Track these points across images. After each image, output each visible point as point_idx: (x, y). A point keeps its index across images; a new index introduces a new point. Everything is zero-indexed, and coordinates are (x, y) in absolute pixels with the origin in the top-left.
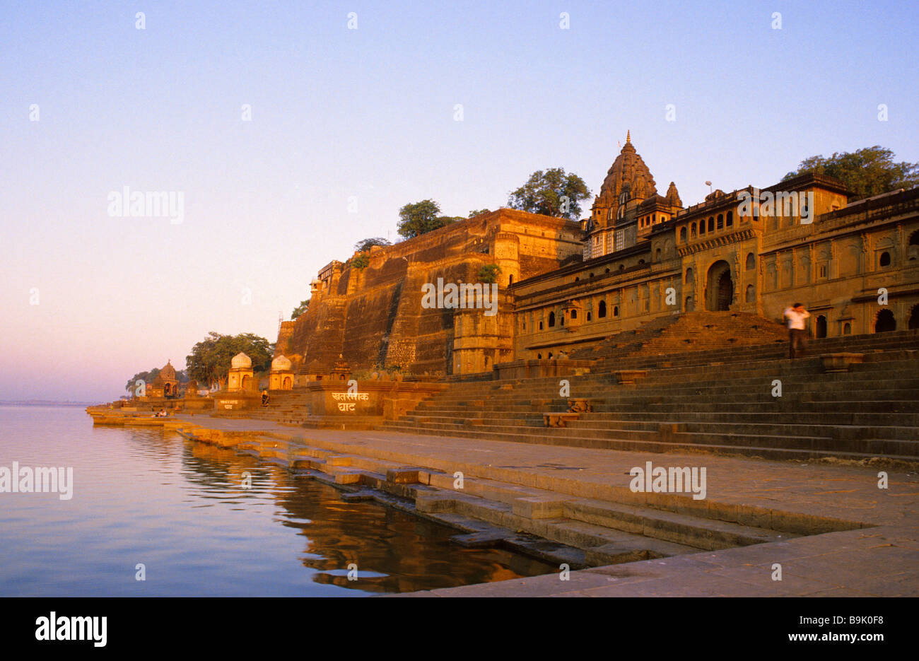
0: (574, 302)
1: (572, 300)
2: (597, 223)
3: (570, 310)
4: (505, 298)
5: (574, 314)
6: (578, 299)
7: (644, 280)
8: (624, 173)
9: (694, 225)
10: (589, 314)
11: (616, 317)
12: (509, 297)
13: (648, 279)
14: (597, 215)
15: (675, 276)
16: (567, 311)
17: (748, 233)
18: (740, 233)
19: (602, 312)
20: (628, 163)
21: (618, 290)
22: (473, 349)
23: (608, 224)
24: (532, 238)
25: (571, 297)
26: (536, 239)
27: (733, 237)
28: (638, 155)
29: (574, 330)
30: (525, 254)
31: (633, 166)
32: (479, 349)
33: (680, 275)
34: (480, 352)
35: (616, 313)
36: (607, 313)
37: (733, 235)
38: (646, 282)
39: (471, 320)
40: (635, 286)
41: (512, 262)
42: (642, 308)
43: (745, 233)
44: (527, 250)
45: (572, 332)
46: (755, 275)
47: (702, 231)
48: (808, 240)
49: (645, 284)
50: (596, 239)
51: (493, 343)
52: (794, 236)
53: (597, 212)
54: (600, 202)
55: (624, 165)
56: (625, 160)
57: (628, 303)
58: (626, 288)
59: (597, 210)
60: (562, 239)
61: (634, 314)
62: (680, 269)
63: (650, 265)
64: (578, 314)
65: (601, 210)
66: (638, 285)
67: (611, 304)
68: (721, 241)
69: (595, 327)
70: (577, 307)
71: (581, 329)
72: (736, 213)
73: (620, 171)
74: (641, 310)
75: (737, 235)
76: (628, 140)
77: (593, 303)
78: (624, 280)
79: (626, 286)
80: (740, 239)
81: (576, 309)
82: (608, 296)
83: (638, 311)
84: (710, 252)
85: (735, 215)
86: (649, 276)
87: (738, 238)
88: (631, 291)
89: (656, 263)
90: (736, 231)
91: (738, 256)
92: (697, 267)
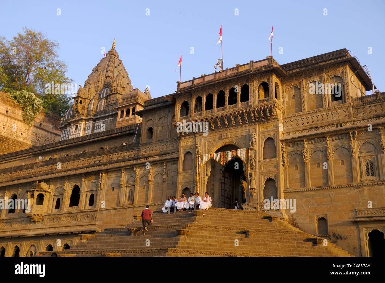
0: (44, 185)
1: (40, 181)
2: (77, 112)
3: (36, 193)
5: (40, 199)
6: (47, 181)
7: (130, 163)
8: (107, 72)
9: (199, 100)
10: (58, 200)
11: (90, 207)
13: (135, 162)
14: (79, 104)
15: (169, 161)
16: (32, 196)
17: (268, 112)
18: (258, 112)
19: (75, 200)
20: (111, 63)
21: (97, 173)
23: (88, 114)
24: (13, 121)
25: (40, 178)
26: (16, 122)
27: (249, 116)
28: (121, 61)
29: (36, 219)
31: (116, 67)
33: (176, 160)
35: (92, 202)
36: (80, 202)
37: (248, 113)
38: (133, 165)
40: (118, 170)
42: (124, 199)
43: (265, 111)
44: (5, 131)
45: (34, 222)
46: (277, 166)
47: (209, 106)
48: (345, 126)
49: (130, 168)
50: (75, 127)
52: (325, 121)
53: (79, 101)
54: (83, 93)
55: (108, 66)
56: (109, 61)
57: (107, 191)
58: (107, 171)
59: (80, 99)
60: (42, 127)
61: (114, 206)
62: (178, 151)
63: (138, 146)
64: (46, 200)
65: (83, 100)
66: (123, 169)
67: (87, 191)
68: (233, 119)
69: (63, 219)
70: (45, 191)
71: (46, 220)
72: (254, 87)
73: (104, 70)
74: (122, 202)
75: (254, 114)
76: (113, 47)
77: (65, 187)
78: (105, 161)
79: (108, 169)
80: (257, 120)
81: (43, 193)
82: (83, 180)
83: (118, 203)
84: (217, 134)
85: (252, 90)
86: (136, 159)
87: (255, 117)
88: (113, 176)
89: (146, 144)
90: (254, 108)
91: (254, 140)
92: (200, 151)
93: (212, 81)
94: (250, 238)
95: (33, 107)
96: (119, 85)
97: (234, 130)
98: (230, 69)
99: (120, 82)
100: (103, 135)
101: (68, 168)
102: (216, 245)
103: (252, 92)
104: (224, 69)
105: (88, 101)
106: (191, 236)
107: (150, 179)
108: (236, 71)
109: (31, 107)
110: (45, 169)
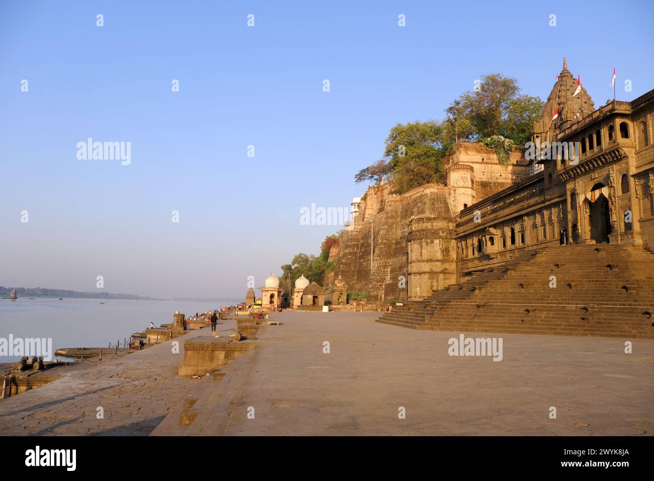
0: (492, 230)
1: (490, 227)
3: (488, 237)
4: (446, 224)
5: (492, 241)
6: (494, 226)
8: (559, 98)
10: (504, 241)
11: (522, 244)
12: (450, 224)
13: (541, 205)
15: (563, 202)
16: (485, 239)
17: (617, 153)
18: (610, 153)
19: (513, 239)
20: (563, 88)
21: (521, 217)
22: (420, 274)
24: (490, 166)
25: (490, 224)
26: (493, 166)
27: (605, 159)
29: (492, 256)
30: (483, 180)
31: (568, 90)
32: (424, 273)
33: (565, 201)
34: (425, 277)
35: (523, 240)
36: (516, 240)
37: (603, 155)
38: (541, 208)
39: (419, 247)
40: (534, 213)
41: (465, 189)
42: (541, 237)
43: (614, 153)
44: (485, 177)
45: (492, 259)
46: (631, 199)
49: (540, 211)
51: (438, 267)
53: (535, 137)
54: (538, 128)
55: (559, 91)
56: (561, 86)
57: (530, 230)
58: (527, 215)
59: (535, 135)
60: (519, 164)
61: (535, 242)
62: (565, 194)
63: (543, 191)
64: (496, 241)
65: (539, 135)
66: (536, 212)
67: (519, 232)
68: (594, 163)
69: (508, 255)
70: (494, 235)
71: (499, 257)
72: (605, 132)
73: (556, 97)
74: (540, 239)
75: (608, 156)
76: (564, 67)
77: (505, 230)
78: (526, 206)
79: (528, 213)
80: (611, 160)
81: (493, 236)
82: (514, 223)
83: (538, 240)
84: (588, 175)
85: (603, 134)
86: (543, 202)
87: (609, 158)
88: (532, 217)
89: (548, 189)
90: (605, 150)
91: (611, 178)
92: (578, 192)
93: (576, 130)
94: (559, 269)
95: (504, 148)
96: (569, 111)
97: (599, 171)
98: (587, 117)
99: (569, 107)
100: (535, 178)
101: (505, 214)
102: (529, 276)
103: (603, 136)
104: (584, 117)
105: (544, 135)
106: (516, 271)
107: (553, 218)
108: (591, 119)
109: (502, 149)
110: (492, 216)
